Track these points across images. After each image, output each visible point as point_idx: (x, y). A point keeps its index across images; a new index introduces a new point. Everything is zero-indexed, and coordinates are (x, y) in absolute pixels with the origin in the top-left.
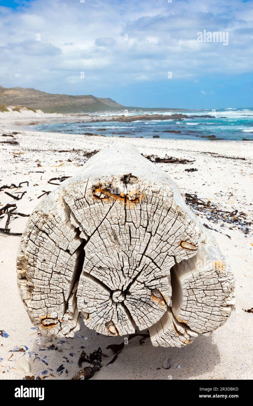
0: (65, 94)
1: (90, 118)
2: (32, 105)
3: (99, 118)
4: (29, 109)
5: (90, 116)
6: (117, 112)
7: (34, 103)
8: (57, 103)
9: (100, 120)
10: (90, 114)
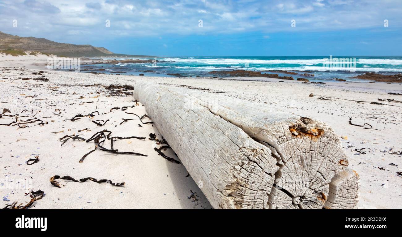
0: (69, 43)
1: (91, 61)
2: (44, 51)
3: (97, 61)
4: (43, 53)
5: (91, 60)
6: (110, 57)
7: (46, 49)
8: (64, 50)
9: (99, 62)
10: (91, 58)
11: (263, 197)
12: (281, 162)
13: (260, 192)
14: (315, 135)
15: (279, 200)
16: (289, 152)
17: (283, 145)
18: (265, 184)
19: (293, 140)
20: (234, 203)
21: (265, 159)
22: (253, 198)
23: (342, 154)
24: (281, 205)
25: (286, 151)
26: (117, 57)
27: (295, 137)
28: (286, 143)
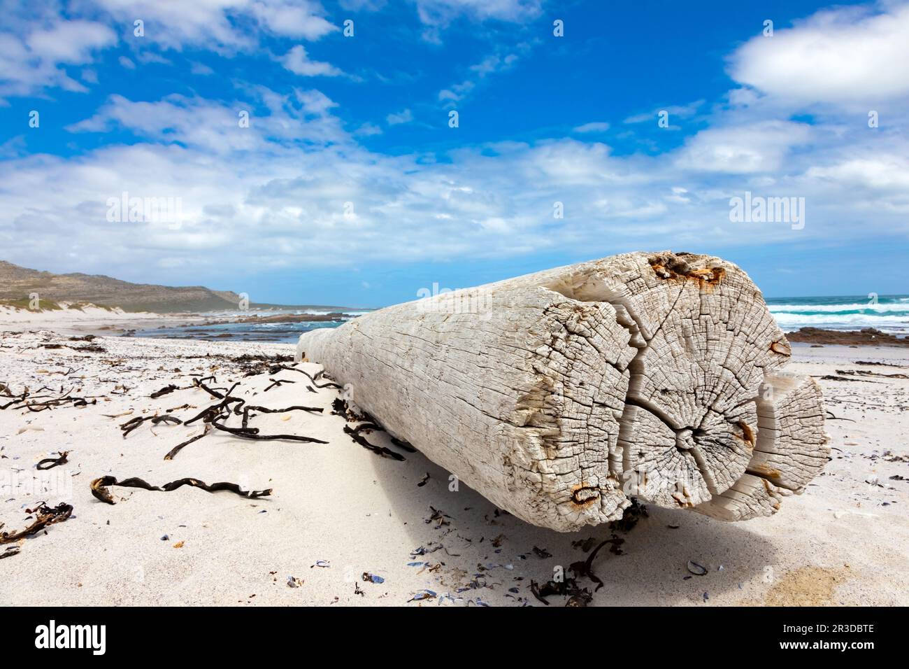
0: (158, 284)
2: (101, 301)
3: (217, 320)
4: (98, 306)
7: (106, 298)
11: (606, 423)
12: (639, 339)
13: (597, 410)
14: (706, 278)
15: (646, 435)
16: (655, 313)
17: (638, 297)
18: (608, 390)
19: (661, 287)
20: (540, 441)
21: (602, 327)
22: (584, 423)
23: (772, 327)
24: (651, 448)
25: (648, 311)
27: (664, 281)
28: (644, 293)
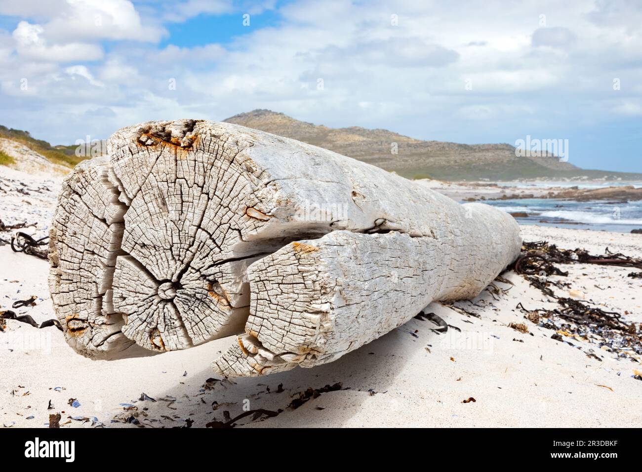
0: (450, 141)
1: (498, 191)
3: (517, 192)
5: (500, 188)
6: (563, 180)
8: (432, 160)
9: (521, 195)
10: (500, 183)
26: (588, 179)
